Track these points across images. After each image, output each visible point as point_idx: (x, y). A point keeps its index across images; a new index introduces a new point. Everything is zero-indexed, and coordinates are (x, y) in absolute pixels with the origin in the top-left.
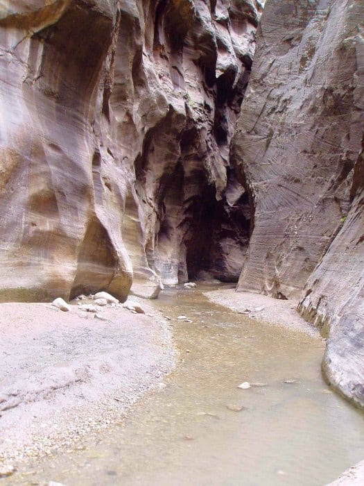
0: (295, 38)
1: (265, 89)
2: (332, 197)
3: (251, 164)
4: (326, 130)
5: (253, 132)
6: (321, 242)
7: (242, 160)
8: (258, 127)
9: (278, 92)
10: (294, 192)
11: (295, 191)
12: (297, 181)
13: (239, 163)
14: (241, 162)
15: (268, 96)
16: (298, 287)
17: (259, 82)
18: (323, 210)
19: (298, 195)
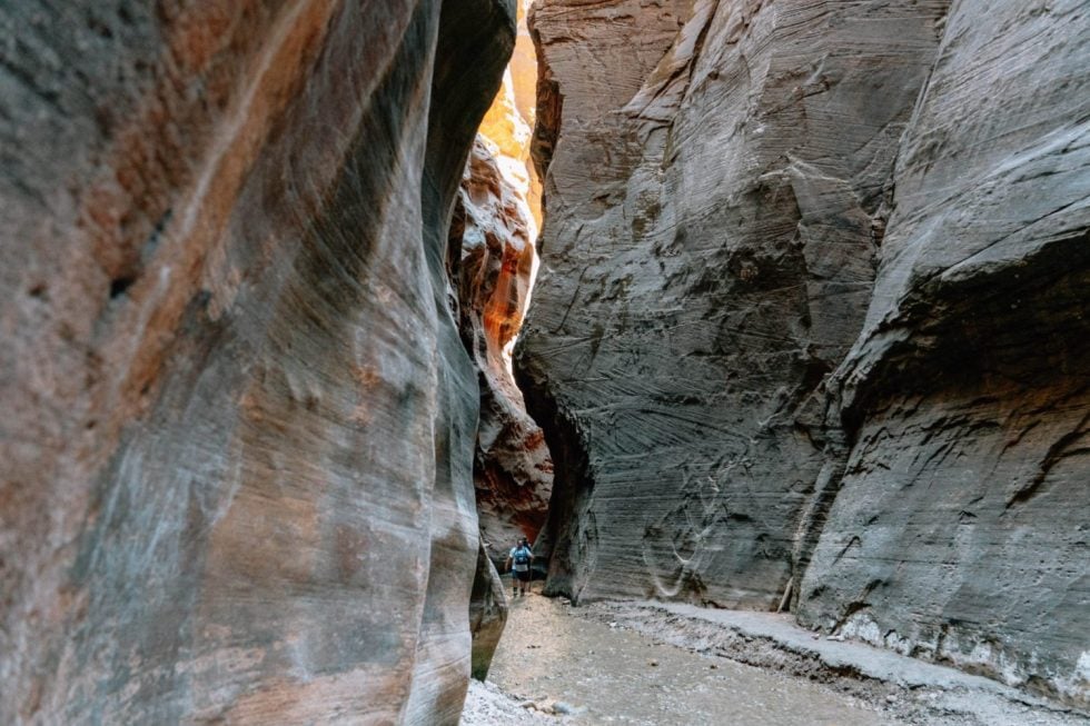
0: (613, 195)
1: (574, 266)
2: (789, 422)
3: (564, 381)
4: (749, 315)
5: (562, 332)
6: (786, 503)
7: (547, 376)
8: (571, 325)
9: (597, 271)
10: (688, 421)
11: (693, 419)
12: (692, 401)
13: (540, 381)
14: (543, 380)
15: (581, 277)
16: (753, 590)
17: (561, 257)
18: (774, 446)
19: (699, 424)
